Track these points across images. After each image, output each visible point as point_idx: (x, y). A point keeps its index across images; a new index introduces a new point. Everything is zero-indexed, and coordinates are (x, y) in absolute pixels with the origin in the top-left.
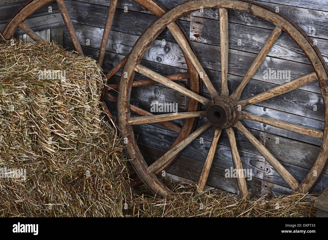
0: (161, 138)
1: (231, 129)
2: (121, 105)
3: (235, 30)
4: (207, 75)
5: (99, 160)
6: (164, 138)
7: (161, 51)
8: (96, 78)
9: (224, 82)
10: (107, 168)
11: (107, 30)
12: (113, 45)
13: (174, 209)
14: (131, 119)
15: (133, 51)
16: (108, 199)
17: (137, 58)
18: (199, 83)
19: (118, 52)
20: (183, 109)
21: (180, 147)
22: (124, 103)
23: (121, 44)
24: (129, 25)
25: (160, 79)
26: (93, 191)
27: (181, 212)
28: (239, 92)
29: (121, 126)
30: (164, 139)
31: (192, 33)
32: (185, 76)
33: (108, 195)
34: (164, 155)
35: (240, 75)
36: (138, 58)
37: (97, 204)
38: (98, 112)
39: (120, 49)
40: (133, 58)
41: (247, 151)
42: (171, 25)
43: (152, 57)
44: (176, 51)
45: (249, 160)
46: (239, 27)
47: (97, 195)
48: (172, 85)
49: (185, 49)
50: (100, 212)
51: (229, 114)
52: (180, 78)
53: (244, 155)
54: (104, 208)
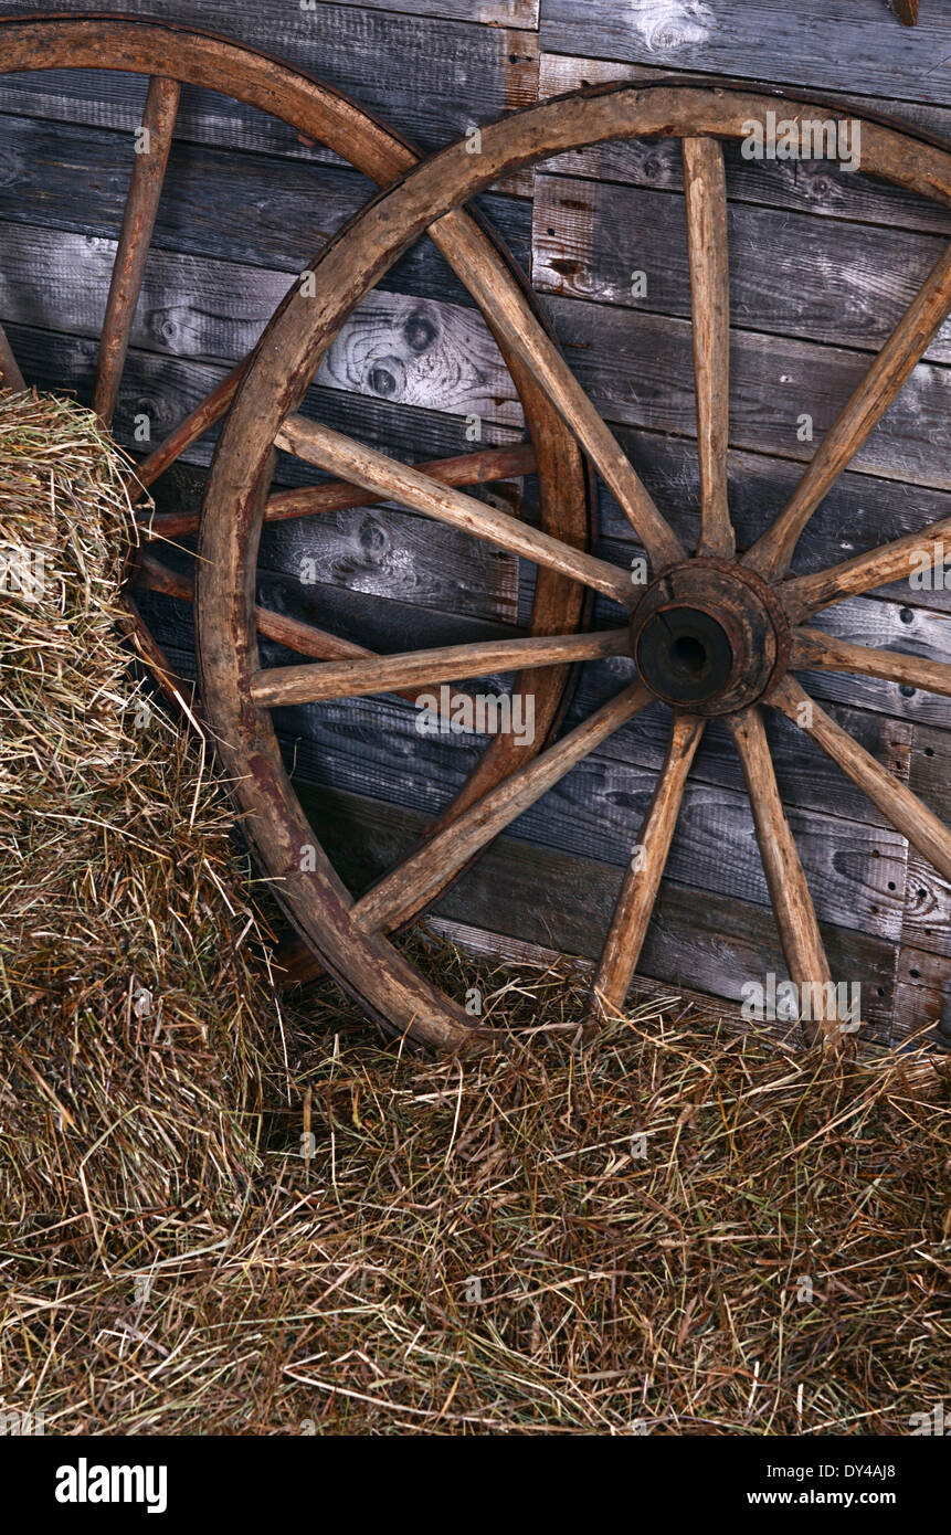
0: (399, 754)
1: (750, 714)
2: (214, 611)
3: (756, 235)
4: (629, 458)
5: (135, 900)
6: (416, 753)
7: (390, 342)
8: (102, 501)
9: (714, 493)
10: (174, 934)
11: (131, 253)
12: (150, 314)
13: (504, 1115)
14: (264, 679)
15: (266, 355)
16: (190, 1089)
17: (285, 386)
18: (582, 495)
19: (176, 350)
20: (507, 616)
21: (505, 806)
22: (227, 606)
23: (191, 309)
24: (229, 222)
25: (399, 485)
26: (119, 1058)
27: (535, 1130)
28: (787, 539)
29: (219, 712)
30: (413, 759)
31: (543, 253)
32: (515, 462)
33: (192, 1072)
34: (433, 847)
35: (783, 452)
36: (289, 385)
37: (140, 1116)
38: (116, 661)
39: (185, 333)
40: (267, 387)
41: (823, 809)
42: (449, 221)
43: (348, 370)
44: (463, 340)
45: (832, 853)
46: (778, 222)
47: (137, 1075)
48: (461, 512)
49: (519, 339)
50: (156, 1156)
51: (746, 650)
52: (493, 473)
53: (808, 830)
54: (172, 1137)
